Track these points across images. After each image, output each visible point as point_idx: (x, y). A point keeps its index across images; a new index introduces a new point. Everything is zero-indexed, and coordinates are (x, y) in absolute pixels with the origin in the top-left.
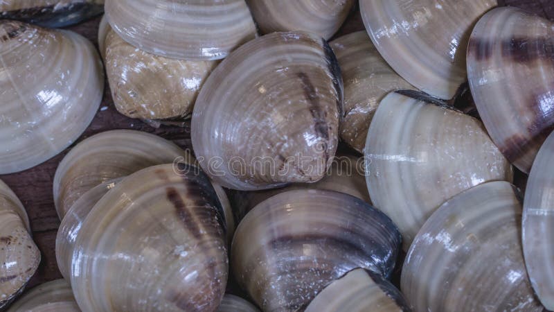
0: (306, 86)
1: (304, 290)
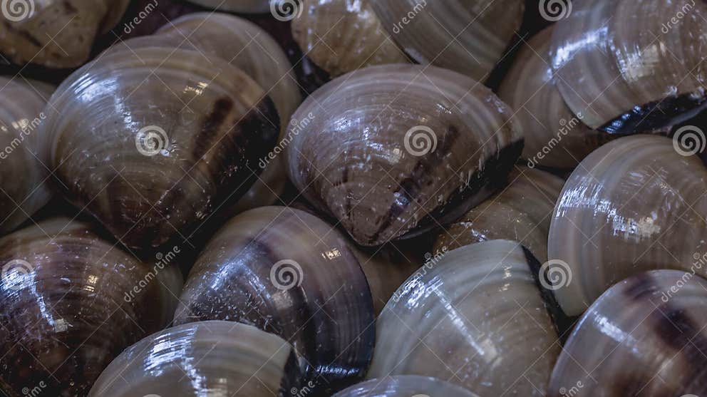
0: (444, 140)
1: (222, 304)
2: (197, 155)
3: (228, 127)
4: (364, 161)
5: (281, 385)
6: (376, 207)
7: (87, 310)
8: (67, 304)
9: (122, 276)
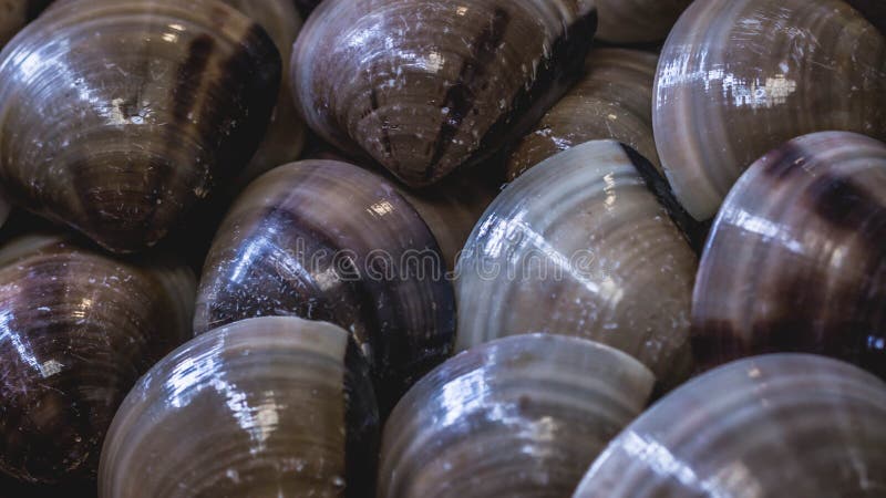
0: (491, 29)
1: (248, 297)
2: (179, 114)
3: (212, 72)
4: (393, 76)
5: (345, 384)
6: (420, 132)
7: (78, 341)
8: (51, 339)
9: (117, 290)
